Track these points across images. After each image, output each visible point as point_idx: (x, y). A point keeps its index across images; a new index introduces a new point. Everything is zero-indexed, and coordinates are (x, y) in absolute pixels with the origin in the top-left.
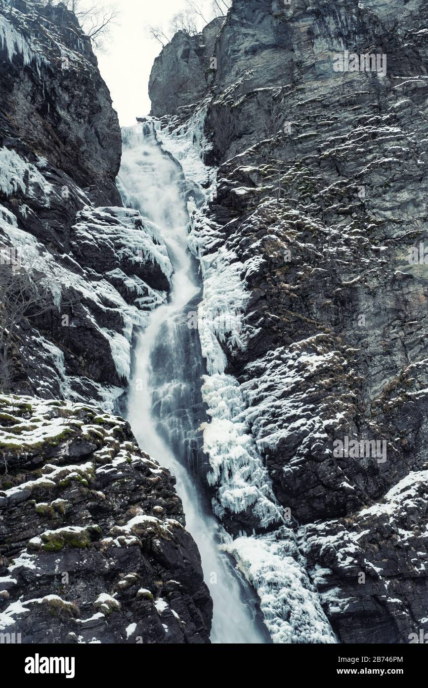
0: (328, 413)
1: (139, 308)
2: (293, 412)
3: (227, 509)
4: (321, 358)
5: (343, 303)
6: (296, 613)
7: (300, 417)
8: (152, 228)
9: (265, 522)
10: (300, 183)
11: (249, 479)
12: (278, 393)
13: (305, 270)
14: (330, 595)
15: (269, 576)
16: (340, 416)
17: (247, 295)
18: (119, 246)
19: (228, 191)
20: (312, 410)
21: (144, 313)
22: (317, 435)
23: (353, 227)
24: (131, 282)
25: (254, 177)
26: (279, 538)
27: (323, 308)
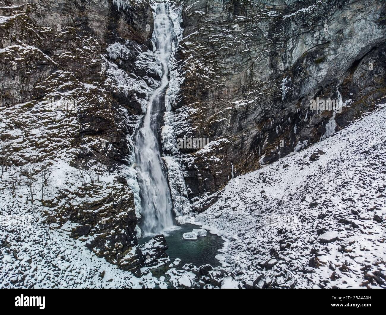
0: (194, 126)
1: (151, 88)
2: (185, 125)
3: (165, 149)
4: (195, 110)
5: (204, 94)
6: (176, 178)
7: (186, 127)
8: (158, 61)
9: (173, 153)
10: (201, 51)
11: (171, 142)
12: (182, 119)
13: (196, 83)
14: (185, 172)
15: (171, 168)
16: (196, 127)
17: (179, 90)
18: (148, 69)
19: (181, 50)
20: (190, 125)
21: (153, 89)
22: (190, 132)
23: (212, 69)
24: (150, 80)
25: (189, 47)
26: (176, 157)
27: (199, 95)
